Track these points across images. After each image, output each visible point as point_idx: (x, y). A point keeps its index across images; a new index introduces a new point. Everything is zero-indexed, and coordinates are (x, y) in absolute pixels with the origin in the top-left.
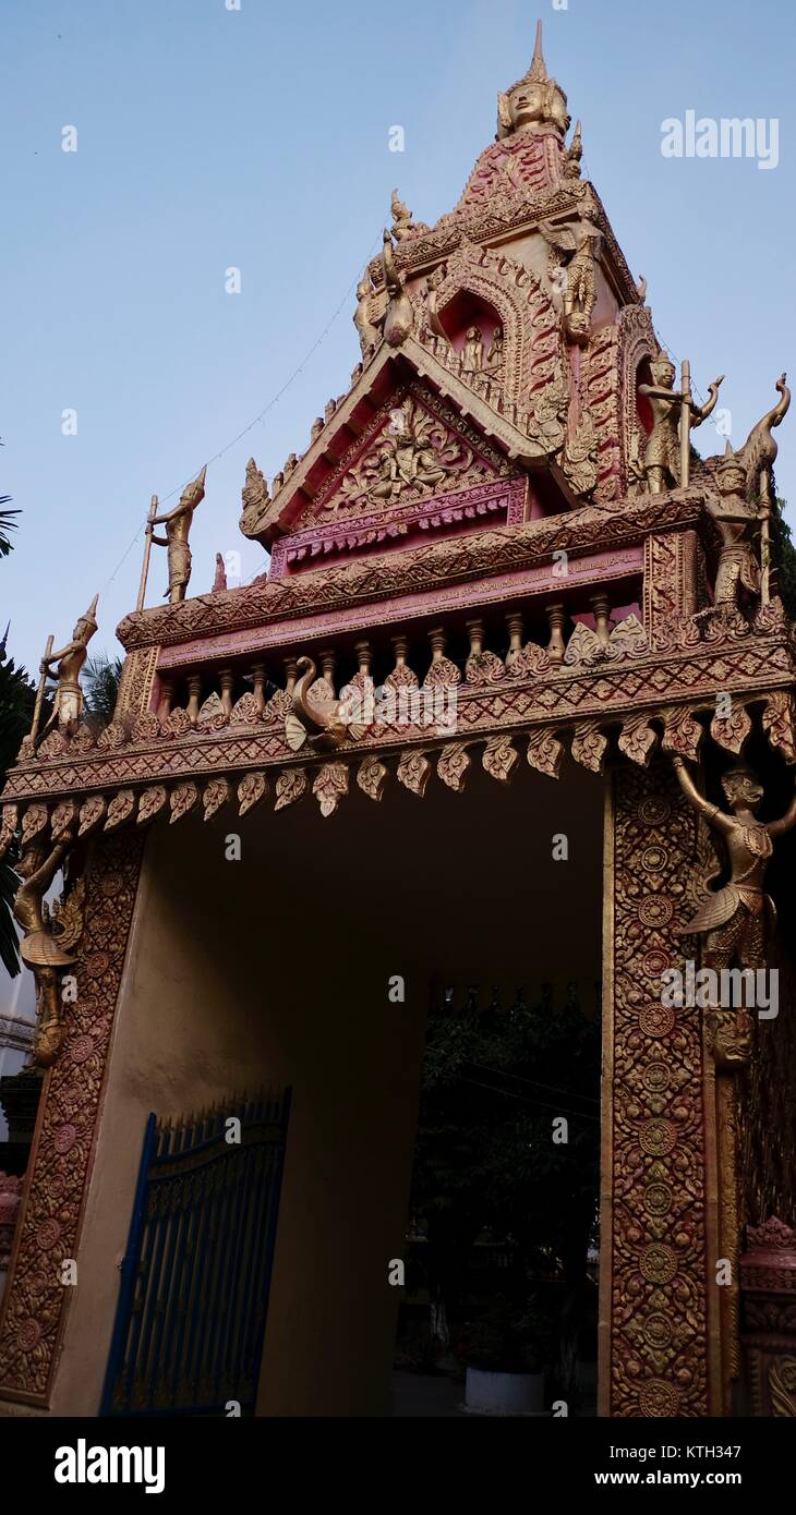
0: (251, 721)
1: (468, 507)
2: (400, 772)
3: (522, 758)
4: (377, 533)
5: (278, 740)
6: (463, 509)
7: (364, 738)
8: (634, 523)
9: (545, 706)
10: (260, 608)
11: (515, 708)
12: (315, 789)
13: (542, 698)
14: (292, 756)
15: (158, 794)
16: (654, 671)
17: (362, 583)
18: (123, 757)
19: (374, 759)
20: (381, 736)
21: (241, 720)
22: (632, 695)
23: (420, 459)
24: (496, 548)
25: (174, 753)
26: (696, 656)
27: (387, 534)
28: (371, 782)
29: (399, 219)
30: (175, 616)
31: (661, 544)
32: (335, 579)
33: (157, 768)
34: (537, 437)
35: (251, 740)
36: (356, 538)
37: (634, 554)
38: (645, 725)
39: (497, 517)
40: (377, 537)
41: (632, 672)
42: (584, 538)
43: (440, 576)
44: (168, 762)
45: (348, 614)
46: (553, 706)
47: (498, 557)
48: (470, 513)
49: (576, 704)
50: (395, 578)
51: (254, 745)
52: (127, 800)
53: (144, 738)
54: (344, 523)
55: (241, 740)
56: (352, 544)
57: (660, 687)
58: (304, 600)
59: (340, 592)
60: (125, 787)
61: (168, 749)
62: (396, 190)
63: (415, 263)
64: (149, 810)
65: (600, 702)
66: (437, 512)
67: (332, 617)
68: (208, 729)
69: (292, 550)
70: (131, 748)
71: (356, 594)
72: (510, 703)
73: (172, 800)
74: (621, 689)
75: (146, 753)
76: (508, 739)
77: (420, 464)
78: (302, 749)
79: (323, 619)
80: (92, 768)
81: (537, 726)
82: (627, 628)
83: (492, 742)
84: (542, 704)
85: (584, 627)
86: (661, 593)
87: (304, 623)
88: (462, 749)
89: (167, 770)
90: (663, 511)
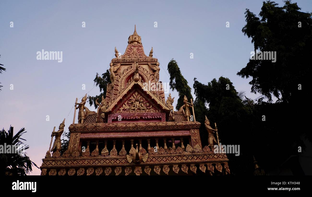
0: (116, 155)
1: (153, 116)
2: (154, 170)
3: (180, 170)
4: (133, 117)
5: (124, 160)
6: (152, 116)
7: (146, 162)
8: (189, 126)
9: (185, 160)
10: (109, 129)
11: (179, 159)
12: (135, 172)
13: (184, 158)
14: (129, 164)
15: (92, 170)
16: (204, 155)
17: (133, 128)
18: (81, 160)
19: (148, 167)
20: (150, 162)
21: (113, 154)
22: (201, 160)
23: (141, 104)
24: (163, 126)
25: (96, 160)
26: (212, 154)
27: (136, 118)
28: (148, 171)
29: (116, 53)
30: (86, 127)
31: (194, 131)
32: (127, 126)
33: (92, 163)
34: (168, 106)
35: (117, 159)
36: (128, 117)
37: (188, 132)
38: (204, 165)
39: (160, 119)
40: (133, 118)
41: (200, 155)
42: (180, 127)
43: (151, 129)
44: (94, 162)
45: (129, 133)
46: (186, 160)
47: (163, 128)
48: (153, 117)
49: (191, 160)
50: (141, 128)
51: (118, 160)
52: (82, 170)
53: (86, 155)
54: (126, 114)
55: (114, 159)
56: (127, 118)
57: (206, 158)
58: (120, 129)
59: (128, 128)
60: (82, 167)
61: (94, 159)
62: (116, 47)
63: (122, 62)
64: (90, 173)
65: (195, 160)
66: (147, 116)
67: (126, 133)
68: (104, 155)
69: (113, 117)
70: (82, 158)
71: (132, 129)
72: (177, 158)
73: (96, 171)
74: (199, 158)
75: (88, 159)
76: (177, 165)
77: (141, 105)
78: (131, 163)
79: (124, 133)
80: (71, 161)
81: (183, 163)
82: (197, 147)
83: (174, 166)
84: (184, 159)
85: (189, 145)
86: (195, 140)
87: (119, 134)
88: (168, 166)
89: (94, 164)
90: (194, 125)
